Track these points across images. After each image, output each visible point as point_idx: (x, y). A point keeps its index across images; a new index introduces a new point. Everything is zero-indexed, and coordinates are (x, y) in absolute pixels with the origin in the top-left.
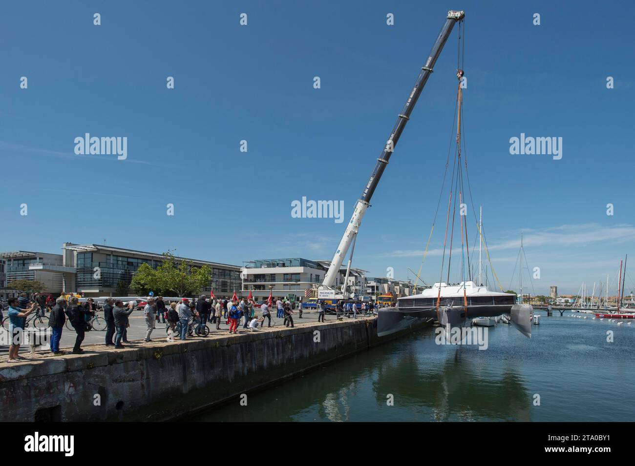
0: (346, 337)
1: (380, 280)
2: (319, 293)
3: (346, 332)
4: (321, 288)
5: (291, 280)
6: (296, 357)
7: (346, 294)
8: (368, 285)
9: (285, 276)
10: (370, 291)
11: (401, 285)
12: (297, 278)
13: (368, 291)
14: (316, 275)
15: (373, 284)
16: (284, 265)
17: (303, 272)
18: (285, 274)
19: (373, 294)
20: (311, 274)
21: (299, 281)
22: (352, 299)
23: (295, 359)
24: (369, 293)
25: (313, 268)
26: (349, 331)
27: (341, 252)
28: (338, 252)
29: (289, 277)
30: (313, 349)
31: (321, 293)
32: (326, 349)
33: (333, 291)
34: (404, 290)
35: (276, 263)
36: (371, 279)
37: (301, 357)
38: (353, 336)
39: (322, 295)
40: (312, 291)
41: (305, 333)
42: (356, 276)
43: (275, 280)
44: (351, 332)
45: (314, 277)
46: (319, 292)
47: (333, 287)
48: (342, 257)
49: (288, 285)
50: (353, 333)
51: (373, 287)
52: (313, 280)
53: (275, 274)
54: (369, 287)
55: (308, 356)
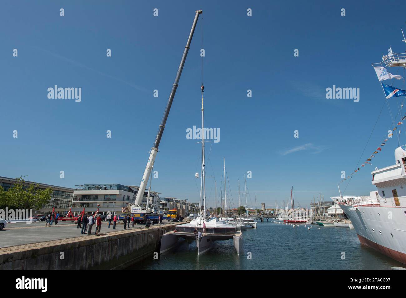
0: (150, 240)
1: (168, 199)
2: (132, 210)
3: (150, 236)
4: (133, 206)
5: (109, 199)
6: (119, 255)
7: (149, 209)
8: (161, 203)
9: (106, 196)
11: (181, 203)
12: (114, 198)
13: (160, 207)
14: (127, 196)
15: (164, 202)
16: (105, 188)
17: (118, 193)
18: (105, 195)
19: (163, 209)
20: (124, 195)
21: (115, 200)
22: (152, 213)
23: (118, 256)
24: (161, 209)
25: (126, 191)
26: (152, 235)
27: (144, 180)
28: (143, 181)
29: (108, 197)
30: (129, 248)
31: (133, 209)
32: (138, 248)
33: (140, 208)
34: (182, 206)
35: (100, 187)
36: (162, 199)
37: (122, 254)
38: (154, 238)
40: (127, 208)
41: (125, 237)
42: (153, 197)
43: (97, 199)
44: (153, 236)
45: (126, 197)
46: (132, 208)
47: (141, 205)
48: (146, 183)
49: (107, 203)
50: (154, 237)
51: (163, 204)
52: (125, 199)
53: (98, 195)
54: (161, 204)
55: (126, 254)
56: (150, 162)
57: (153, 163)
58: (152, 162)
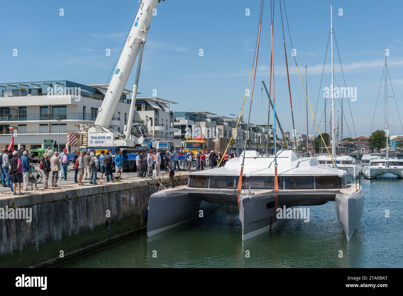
0: (125, 208)
1: (195, 115)
2: (89, 139)
3: (124, 199)
4: (92, 130)
5: (51, 117)
6: (40, 241)
7: (132, 139)
8: (175, 124)
9: (43, 109)
10: (178, 133)
11: (226, 124)
12: (62, 113)
13: (176, 134)
14: (92, 108)
15: (183, 121)
16: (40, 92)
17: (71, 104)
18: (42, 107)
19: (183, 138)
20: (84, 107)
21: (65, 118)
22: (139, 145)
23: (37, 243)
24: (177, 137)
25: (88, 96)
26: (130, 197)
27: (121, 71)
28: (117, 73)
29: (48, 111)
30: (68, 226)
31: (92, 138)
32: (91, 226)
33: (109, 134)
34: (231, 132)
35: (27, 89)
36: (180, 114)
37: (49, 239)
38: (136, 205)
39: (94, 141)
40: (78, 136)
41: (54, 202)
42: (156, 111)
43: (26, 116)
44: (133, 198)
45: (88, 111)
46: (90, 136)
47: (111, 127)
48: (124, 79)
49: (47, 125)
50: (137, 201)
51: (183, 127)
52: (87, 116)
53: (25, 107)
54: (176, 127)
55: (60, 237)
56: (139, 25)
57: (147, 30)
58: (142, 28)
